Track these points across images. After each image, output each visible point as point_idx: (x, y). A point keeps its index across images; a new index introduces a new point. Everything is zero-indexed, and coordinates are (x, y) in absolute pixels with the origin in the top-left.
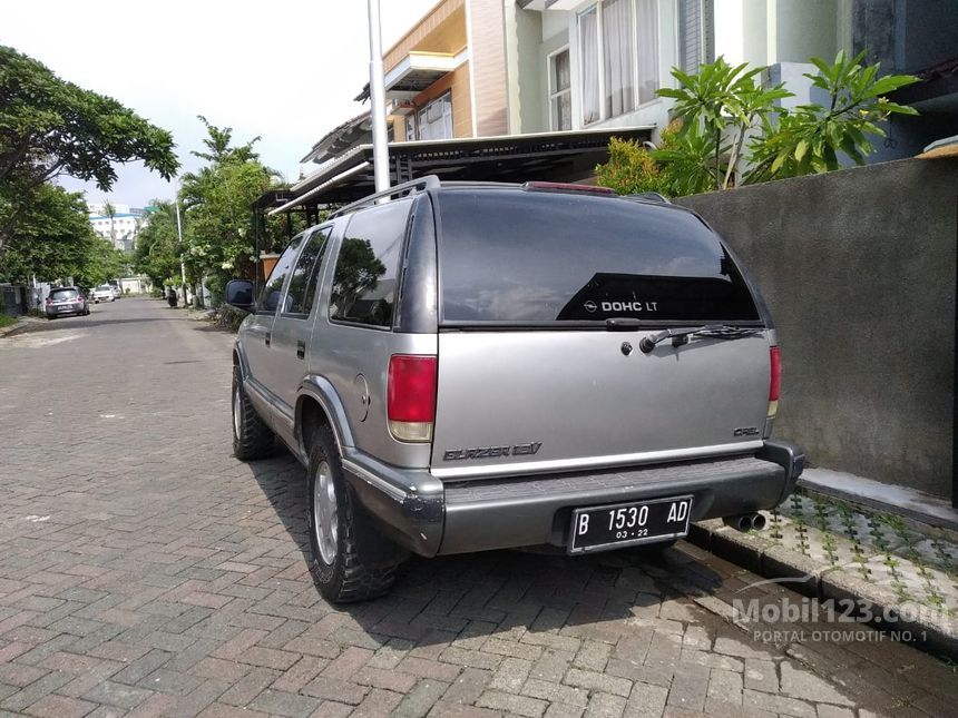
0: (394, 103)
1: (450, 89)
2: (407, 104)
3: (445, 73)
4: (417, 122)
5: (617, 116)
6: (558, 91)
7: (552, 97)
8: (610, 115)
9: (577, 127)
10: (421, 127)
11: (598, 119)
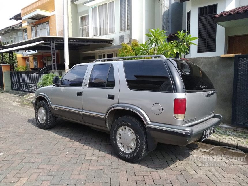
0: (28, 23)
1: (49, 21)
2: (33, 23)
3: (47, 16)
4: (36, 29)
5: (103, 35)
6: (82, 26)
7: (80, 28)
8: (100, 35)
9: (91, 37)
10: (37, 31)
11: (97, 35)
